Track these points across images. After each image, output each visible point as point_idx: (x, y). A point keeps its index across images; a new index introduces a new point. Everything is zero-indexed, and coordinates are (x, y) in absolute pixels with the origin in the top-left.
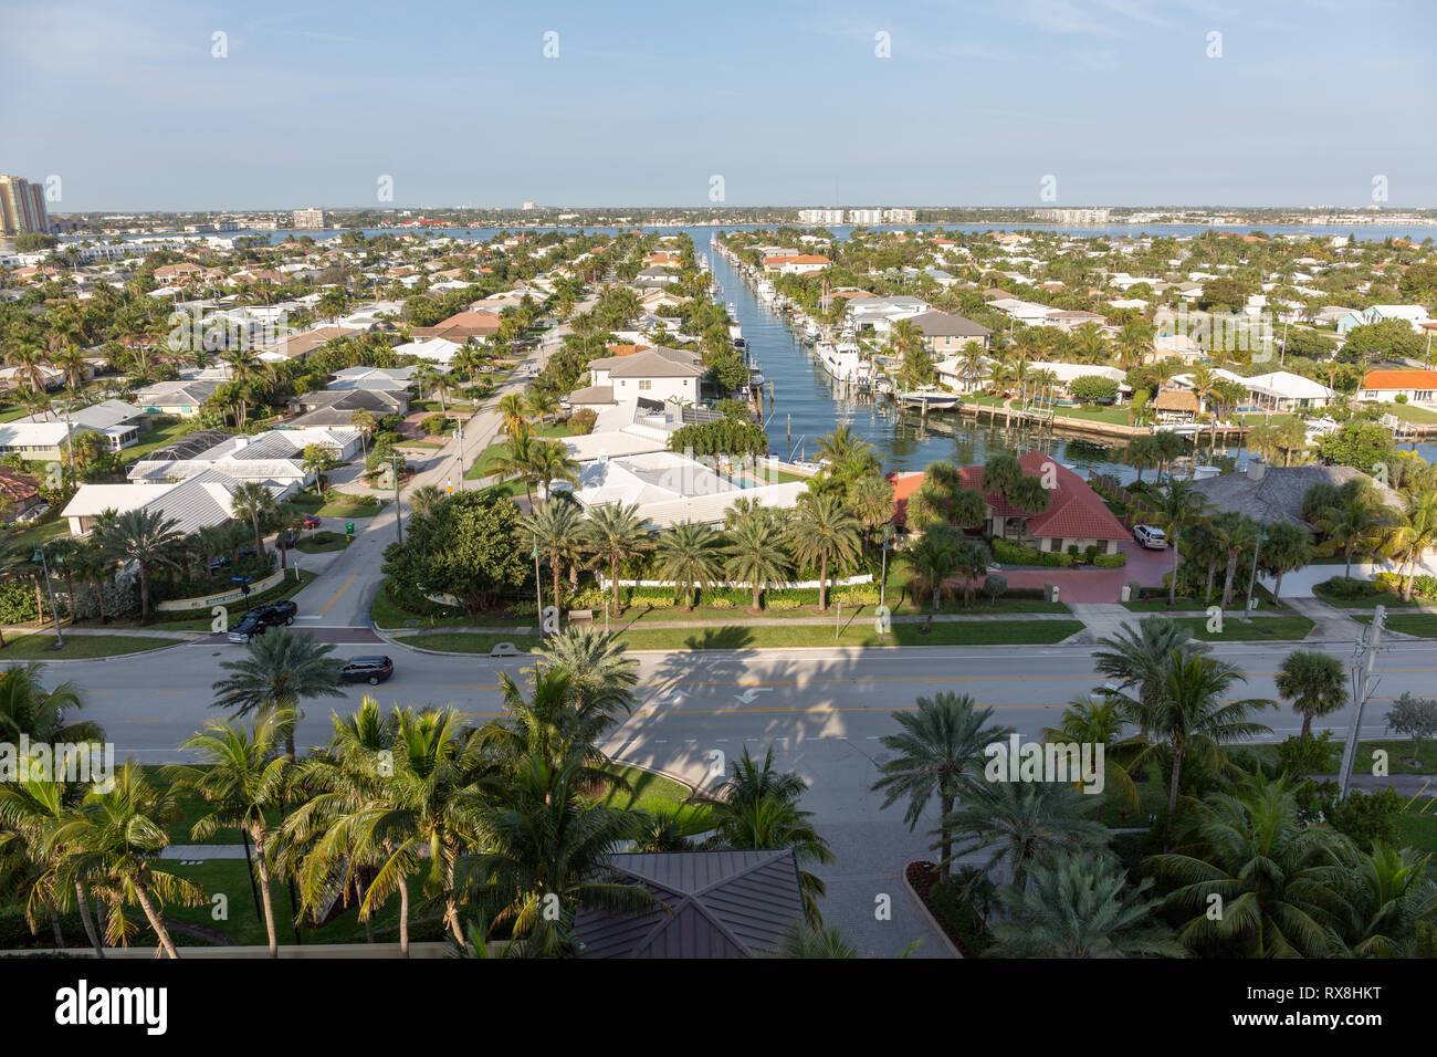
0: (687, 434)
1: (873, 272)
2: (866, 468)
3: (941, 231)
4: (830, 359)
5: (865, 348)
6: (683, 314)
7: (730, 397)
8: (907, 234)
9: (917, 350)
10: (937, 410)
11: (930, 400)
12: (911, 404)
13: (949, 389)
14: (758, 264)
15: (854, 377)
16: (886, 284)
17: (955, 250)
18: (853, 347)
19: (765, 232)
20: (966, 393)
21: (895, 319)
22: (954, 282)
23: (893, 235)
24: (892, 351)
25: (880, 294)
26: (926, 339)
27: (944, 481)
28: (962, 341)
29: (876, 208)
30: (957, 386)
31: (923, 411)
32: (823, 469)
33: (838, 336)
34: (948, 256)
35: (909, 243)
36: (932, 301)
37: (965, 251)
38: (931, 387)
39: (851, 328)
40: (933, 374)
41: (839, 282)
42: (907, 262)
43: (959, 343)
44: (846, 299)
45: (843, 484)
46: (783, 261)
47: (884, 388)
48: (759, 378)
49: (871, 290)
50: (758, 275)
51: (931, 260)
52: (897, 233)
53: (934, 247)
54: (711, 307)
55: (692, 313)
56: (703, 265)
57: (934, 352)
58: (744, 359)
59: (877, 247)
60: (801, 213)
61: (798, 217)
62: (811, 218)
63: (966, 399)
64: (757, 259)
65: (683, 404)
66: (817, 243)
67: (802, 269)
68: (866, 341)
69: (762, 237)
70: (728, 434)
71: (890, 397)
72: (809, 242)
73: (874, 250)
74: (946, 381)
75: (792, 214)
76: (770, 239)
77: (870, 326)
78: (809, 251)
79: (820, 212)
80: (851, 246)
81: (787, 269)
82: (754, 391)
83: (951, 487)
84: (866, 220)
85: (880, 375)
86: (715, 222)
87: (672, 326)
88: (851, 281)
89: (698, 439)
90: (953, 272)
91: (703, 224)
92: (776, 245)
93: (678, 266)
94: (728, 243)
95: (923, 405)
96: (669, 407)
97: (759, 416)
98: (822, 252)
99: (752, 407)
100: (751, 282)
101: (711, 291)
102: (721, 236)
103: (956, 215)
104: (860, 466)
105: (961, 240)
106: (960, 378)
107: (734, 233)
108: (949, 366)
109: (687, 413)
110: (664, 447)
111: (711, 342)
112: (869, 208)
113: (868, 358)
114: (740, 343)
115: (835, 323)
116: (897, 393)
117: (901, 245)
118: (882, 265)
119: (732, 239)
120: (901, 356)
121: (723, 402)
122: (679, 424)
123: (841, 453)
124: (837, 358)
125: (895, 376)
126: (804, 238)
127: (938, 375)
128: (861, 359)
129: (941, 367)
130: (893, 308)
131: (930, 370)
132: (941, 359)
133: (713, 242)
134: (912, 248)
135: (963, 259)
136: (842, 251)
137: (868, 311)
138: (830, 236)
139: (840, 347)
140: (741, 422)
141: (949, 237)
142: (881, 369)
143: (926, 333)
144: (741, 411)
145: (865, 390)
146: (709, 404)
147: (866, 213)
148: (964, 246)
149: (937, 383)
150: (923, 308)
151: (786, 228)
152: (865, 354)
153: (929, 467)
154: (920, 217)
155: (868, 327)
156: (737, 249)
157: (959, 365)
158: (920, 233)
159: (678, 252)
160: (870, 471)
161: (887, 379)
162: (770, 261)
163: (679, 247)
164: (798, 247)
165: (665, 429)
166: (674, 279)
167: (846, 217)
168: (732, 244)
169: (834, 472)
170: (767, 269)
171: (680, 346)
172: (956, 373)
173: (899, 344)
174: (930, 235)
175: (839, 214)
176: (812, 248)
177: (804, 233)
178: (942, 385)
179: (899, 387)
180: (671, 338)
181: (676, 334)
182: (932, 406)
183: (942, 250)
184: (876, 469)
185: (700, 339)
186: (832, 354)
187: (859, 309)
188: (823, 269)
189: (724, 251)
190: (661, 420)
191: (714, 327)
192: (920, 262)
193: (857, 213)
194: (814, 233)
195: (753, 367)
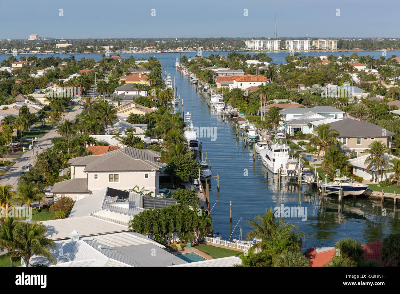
0: (145, 218)
1: (302, 88)
2: (288, 245)
3: (356, 56)
4: (267, 156)
5: (294, 147)
6: (149, 121)
7: (184, 187)
8: (330, 58)
9: (334, 149)
10: (351, 196)
11: (345, 189)
12: (330, 192)
13: (360, 180)
14: (211, 82)
16: (313, 97)
17: (367, 71)
18: (285, 147)
19: (218, 57)
20: (374, 182)
21: (317, 124)
22: (366, 95)
23: (319, 59)
24: (315, 150)
25: (307, 104)
26: (342, 140)
27: (350, 255)
28: (370, 141)
29: (306, 39)
30: (367, 177)
31: (340, 198)
32: (256, 246)
33: (273, 138)
34: (361, 75)
35: (331, 66)
36: (347, 110)
37: (374, 71)
38: (345, 178)
39: (284, 131)
40: (347, 168)
41: (275, 95)
42: (329, 80)
43: (366, 143)
44: (279, 109)
46: (231, 79)
47: (309, 179)
48: (207, 172)
49: (300, 102)
50: (211, 90)
51: (347, 78)
52: (322, 57)
53: (351, 69)
54: (172, 115)
55: (157, 120)
56: (168, 83)
57: (348, 151)
58: (197, 155)
59: (306, 68)
60: (247, 43)
61: (245, 46)
62: (256, 46)
63: (374, 187)
64: (211, 78)
65: (145, 193)
66: (259, 65)
67: (245, 86)
68: (296, 142)
69: (215, 60)
70: (179, 217)
71: (314, 186)
72: (252, 65)
73: (303, 71)
74: (358, 173)
75: (241, 43)
76: (222, 62)
77: (299, 129)
78: (252, 71)
79: (262, 42)
80: (285, 68)
81: (234, 85)
82: (203, 182)
83: (357, 259)
84: (298, 48)
85: (306, 169)
86: (180, 49)
87: (140, 131)
88: (284, 95)
89: (155, 222)
90: (365, 87)
91: (170, 50)
92: (227, 67)
93: (148, 83)
94: (188, 65)
95: (339, 193)
96: (133, 196)
97: (207, 202)
98: (262, 72)
99: (201, 196)
100: (206, 95)
101: (173, 102)
102: (184, 60)
103: (368, 44)
104: (283, 242)
105: (372, 64)
106: (369, 171)
107: (194, 58)
108: (360, 161)
109: (147, 200)
110: (126, 228)
111: (170, 143)
112: (300, 39)
113: (297, 156)
114: (194, 144)
115: (271, 128)
116: (319, 183)
117: (324, 67)
118: (309, 82)
119: (192, 62)
120: (322, 153)
121: (177, 191)
122: (140, 209)
123: (269, 232)
124: (272, 155)
125: (318, 170)
126: (249, 62)
127: (351, 168)
128: (290, 156)
129: (354, 162)
130: (316, 116)
131: (345, 165)
132: (354, 156)
133: (177, 65)
134: (333, 69)
135: (373, 77)
136: (278, 72)
137: (297, 118)
138: (269, 60)
139: (275, 147)
140: (191, 208)
141: (362, 61)
142: (307, 164)
143: (341, 135)
144: (192, 199)
146: (165, 193)
147: (298, 42)
148: (374, 68)
149: (351, 174)
150: (340, 116)
151: (235, 54)
152: (294, 152)
153: (338, 243)
154: (340, 45)
155: (297, 130)
156: (195, 70)
157: (367, 160)
158: (340, 58)
159: (148, 73)
160: (291, 247)
161: (311, 172)
162: (221, 79)
163: (149, 69)
164: (244, 68)
165: (128, 214)
166: (143, 94)
167: (282, 46)
168: (192, 66)
169: (264, 247)
170: (219, 85)
171: (145, 146)
172: (365, 167)
173: (320, 144)
174: (348, 59)
175: (277, 44)
176: (254, 70)
177: (249, 57)
178: (355, 177)
179: (321, 178)
180: (138, 140)
181: (142, 137)
182: (347, 193)
183: (356, 70)
185: (162, 140)
186: (268, 152)
187: (290, 117)
188: (262, 86)
189: (185, 72)
190: (125, 206)
191: (173, 131)
192: (339, 80)
193: (291, 42)
194: (256, 57)
195: (203, 163)
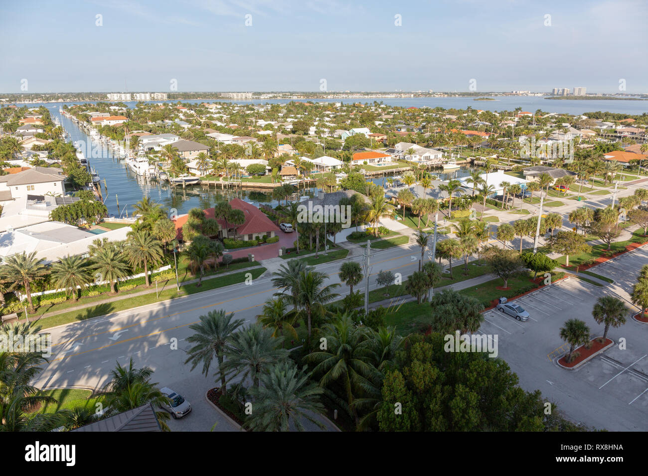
0: (60, 211)
1: (150, 123)
2: (160, 216)
3: (180, 103)
4: (134, 166)
5: (151, 159)
6: (49, 149)
7: (82, 189)
8: (164, 104)
9: (177, 158)
10: (190, 185)
11: (186, 181)
12: (177, 184)
13: (194, 175)
14: (88, 121)
15: (148, 174)
16: (158, 128)
17: (188, 112)
18: (145, 159)
19: (90, 105)
20: (202, 176)
21: (164, 144)
22: (190, 126)
23: (157, 105)
24: (165, 160)
25: (155, 133)
26: (180, 153)
27: (198, 217)
28: (197, 153)
29: (147, 93)
30: (198, 173)
31: (184, 186)
32: (138, 219)
33: (136, 154)
34: (185, 114)
35: (166, 109)
36: (180, 135)
37: (193, 112)
38: (186, 174)
39: (143, 150)
40: (186, 169)
41: (133, 128)
42: (166, 118)
43: (195, 154)
44: (138, 137)
45: (149, 225)
46: (102, 119)
47: (163, 177)
48: (97, 179)
49: (150, 131)
50: (89, 127)
51: (177, 116)
52: (159, 104)
53: (178, 110)
54: (65, 144)
55: (54, 148)
56: (57, 123)
57: (185, 159)
58: (88, 169)
59: (150, 111)
60: (108, 95)
61: (107, 98)
62: (114, 98)
63: (203, 179)
64: (87, 119)
65: (56, 196)
66: (119, 110)
67: (113, 123)
68: (151, 156)
69: (88, 107)
70: (84, 208)
71: (167, 181)
72: (114, 110)
73: (149, 113)
74: (192, 171)
75: (104, 96)
76: (93, 108)
77: (152, 148)
78: (115, 114)
79: (119, 94)
80: (137, 111)
81: (105, 123)
82: (96, 185)
83: (201, 219)
84: (143, 98)
85: (161, 171)
86: (60, 100)
87: (43, 156)
88: (139, 128)
89: (67, 213)
90: (189, 122)
91: (53, 101)
92: (97, 111)
93: (42, 124)
94: (70, 111)
95: (183, 183)
96: (47, 198)
97: (100, 197)
98: (122, 114)
99: (95, 193)
100: (86, 130)
101: (64, 136)
102: (65, 107)
103: (186, 96)
104: (157, 215)
105: (190, 107)
106: (199, 169)
107: (72, 106)
108: (193, 164)
109: (58, 200)
110: (47, 219)
111: (67, 162)
112: (143, 93)
113: (153, 164)
114: (84, 161)
115: (134, 148)
116: (170, 179)
117: (162, 110)
118: (154, 119)
119: (72, 109)
120: (169, 162)
121: (79, 192)
122: (55, 206)
123: (147, 210)
124: (138, 165)
125: (168, 171)
126: (112, 108)
127: (188, 169)
128: (150, 165)
129: (189, 165)
130: (162, 140)
131: (184, 167)
132: (189, 162)
133: (61, 111)
134: (167, 111)
135: (192, 116)
136: (133, 113)
137: (150, 141)
138: (126, 106)
139: (138, 159)
140: (90, 201)
141: (184, 106)
142: (161, 168)
143: (180, 150)
144: (90, 196)
145: (154, 180)
146: (71, 194)
147: (143, 95)
148: (192, 110)
149: (188, 173)
150: (177, 139)
151: (101, 103)
152: (151, 162)
153: (190, 211)
154: (169, 96)
155: (151, 149)
156: (75, 114)
157: (197, 163)
158: (170, 104)
159: (41, 117)
160: (162, 217)
161: (164, 173)
162: (94, 119)
163: (41, 114)
164: (109, 112)
165: (47, 210)
166: (40, 131)
167: (132, 97)
168: (72, 111)
169: (144, 219)
170: (94, 123)
171: (49, 165)
172: (196, 167)
173: (167, 156)
174: (175, 105)
175: (128, 96)
176: (117, 113)
177: (111, 105)
178: (191, 173)
179: (171, 176)
180: (43, 162)
181: (46, 160)
182: (188, 183)
183: (182, 112)
184: (165, 215)
185: (60, 161)
186: (135, 163)
187: (145, 141)
188: (124, 123)
189: (68, 115)
190: (43, 205)
191: (68, 154)
192: (172, 117)
193: (138, 95)
194: (117, 105)
195: (93, 173)
